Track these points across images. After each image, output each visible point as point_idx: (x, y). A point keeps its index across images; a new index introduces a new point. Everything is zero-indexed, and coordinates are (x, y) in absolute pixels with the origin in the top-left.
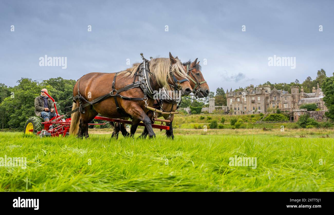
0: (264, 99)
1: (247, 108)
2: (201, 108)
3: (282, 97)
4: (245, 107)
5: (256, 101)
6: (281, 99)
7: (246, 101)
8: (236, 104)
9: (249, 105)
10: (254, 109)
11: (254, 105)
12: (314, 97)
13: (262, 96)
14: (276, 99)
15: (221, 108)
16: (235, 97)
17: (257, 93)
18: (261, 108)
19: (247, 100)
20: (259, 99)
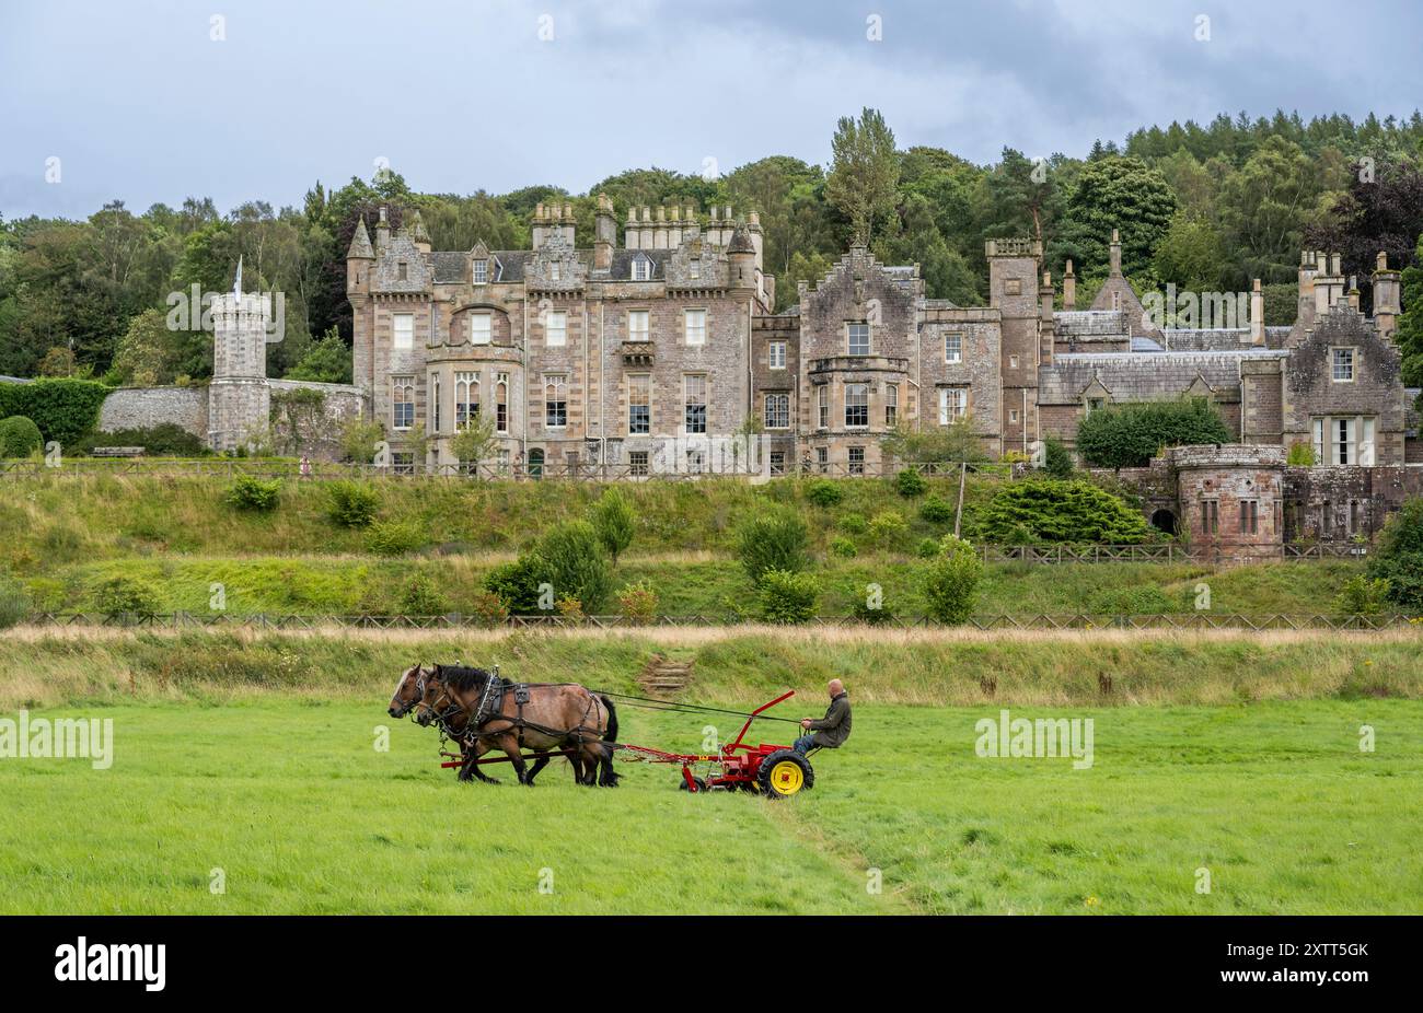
0: (743, 339)
1: (574, 414)
2: (99, 396)
3: (920, 327)
4: (551, 405)
5: (663, 353)
6: (913, 349)
7: (567, 351)
8: (483, 367)
9: (591, 381)
10: (641, 422)
11: (640, 383)
12: (1117, 345)
13: (726, 306)
14: (865, 340)
15: (318, 399)
16: (451, 302)
17: (679, 283)
18: (709, 419)
19: (571, 336)
20: (695, 328)
